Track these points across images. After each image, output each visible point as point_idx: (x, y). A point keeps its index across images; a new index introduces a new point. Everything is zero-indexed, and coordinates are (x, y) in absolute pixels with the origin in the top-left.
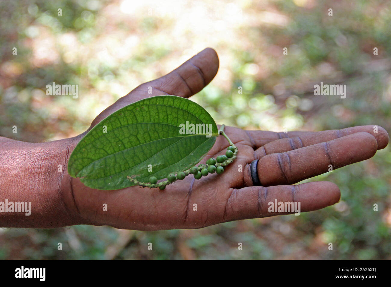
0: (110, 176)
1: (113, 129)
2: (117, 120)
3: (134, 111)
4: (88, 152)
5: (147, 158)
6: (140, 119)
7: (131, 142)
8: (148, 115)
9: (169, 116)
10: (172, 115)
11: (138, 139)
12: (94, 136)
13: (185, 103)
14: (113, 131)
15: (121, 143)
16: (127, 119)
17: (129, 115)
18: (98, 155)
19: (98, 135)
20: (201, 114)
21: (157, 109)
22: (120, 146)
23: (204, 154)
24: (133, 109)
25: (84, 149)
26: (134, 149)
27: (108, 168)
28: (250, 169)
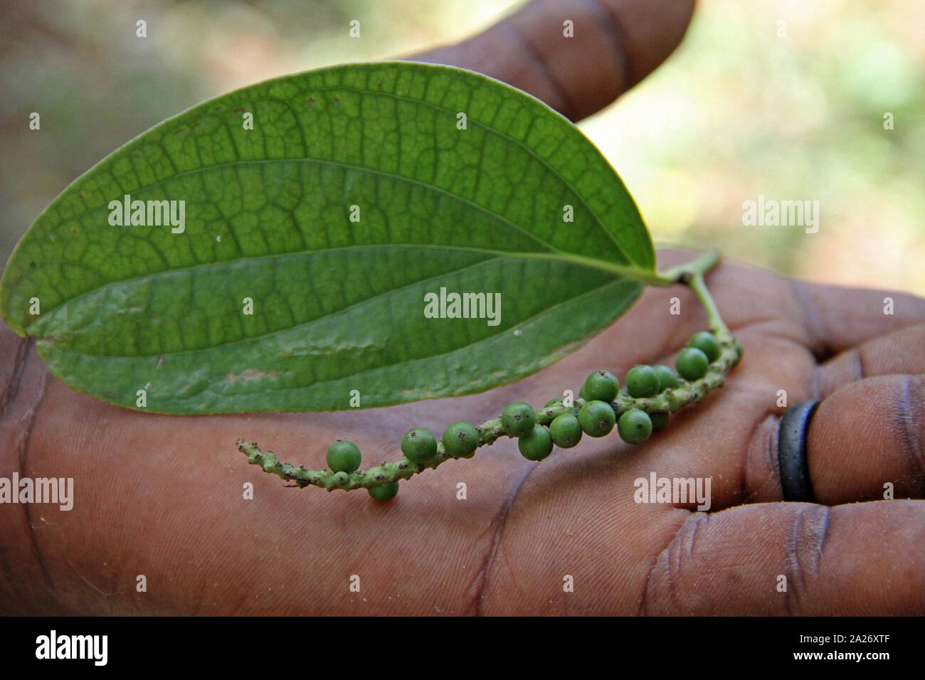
0: (159, 354)
1: (202, 166)
2: (222, 130)
3: (298, 108)
4: (90, 242)
5: (322, 313)
6: (318, 144)
7: (265, 235)
8: (355, 135)
9: (444, 157)
10: (456, 151)
11: (296, 226)
12: (123, 182)
13: (518, 111)
14: (201, 174)
15: (224, 228)
16: (264, 135)
17: (272, 119)
18: (125, 260)
19: (138, 179)
20: (584, 172)
21: (396, 115)
22: (218, 239)
23: (567, 342)
24: (296, 96)
25: (73, 227)
26: (274, 265)
27: (156, 322)
28: (775, 435)
